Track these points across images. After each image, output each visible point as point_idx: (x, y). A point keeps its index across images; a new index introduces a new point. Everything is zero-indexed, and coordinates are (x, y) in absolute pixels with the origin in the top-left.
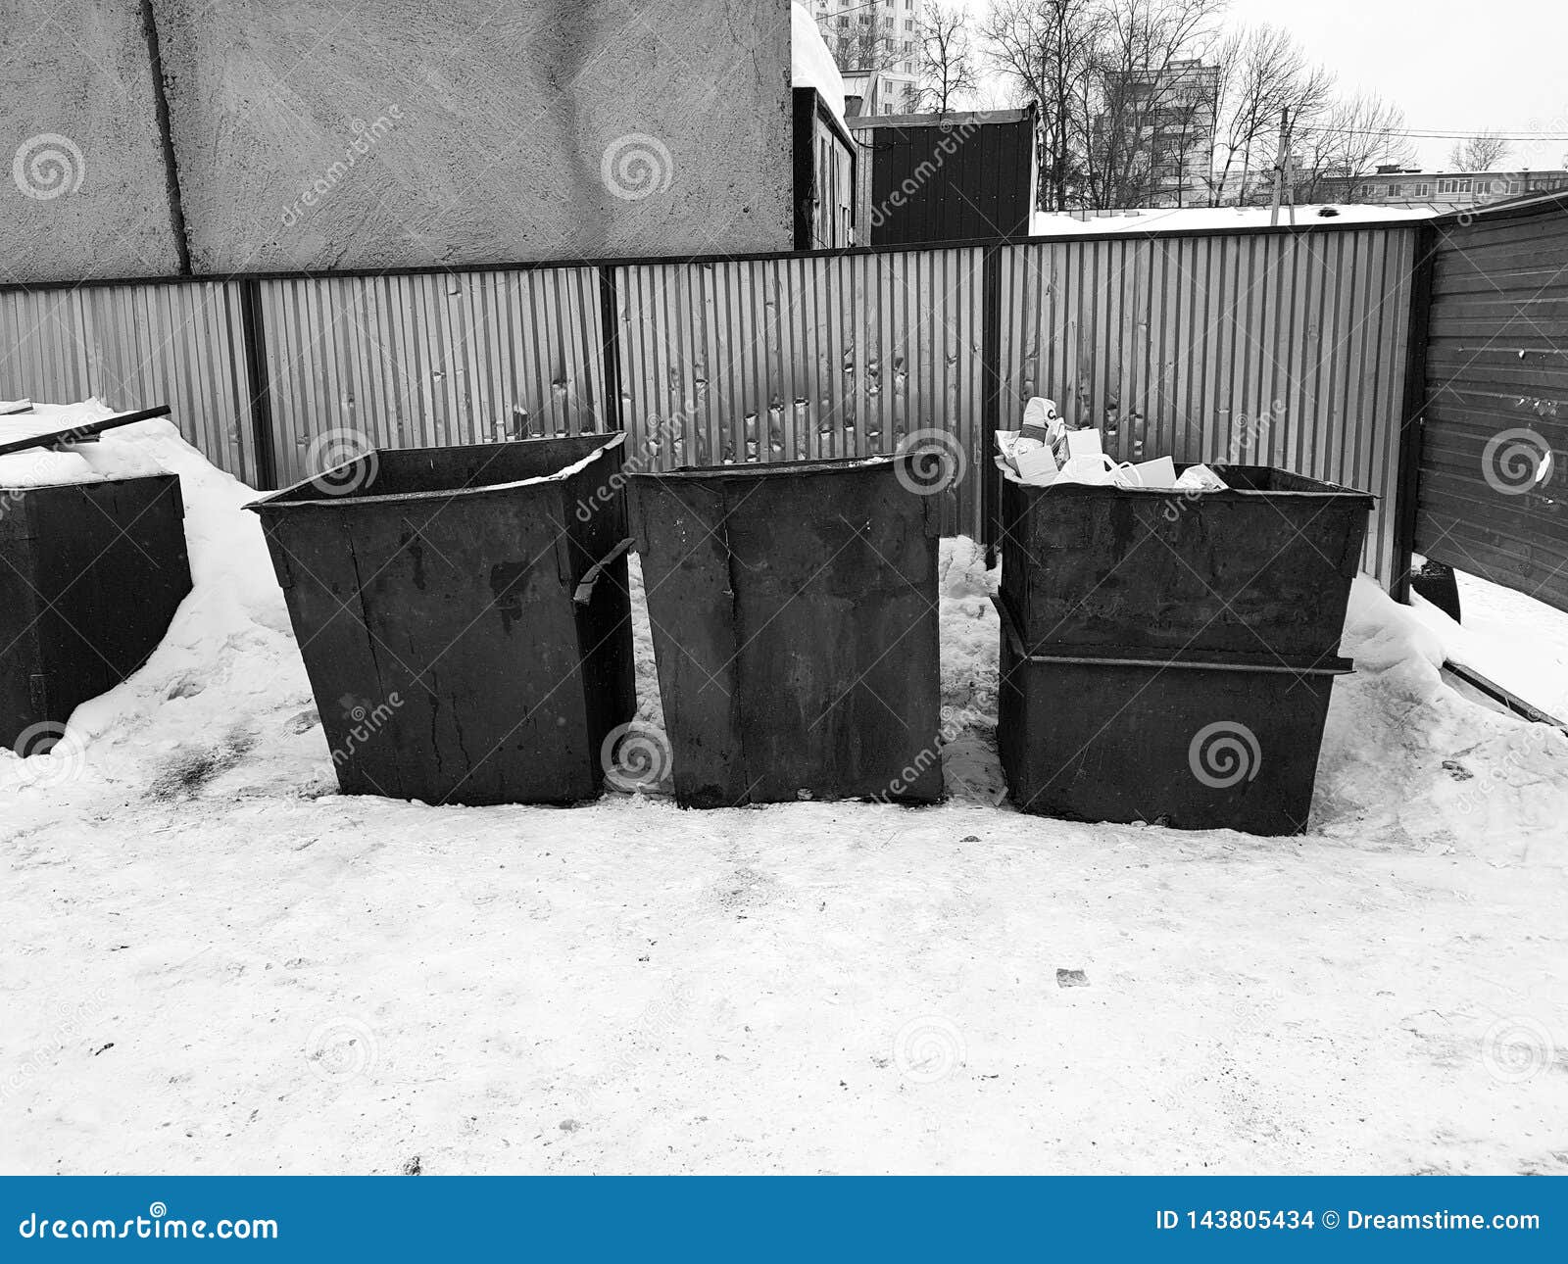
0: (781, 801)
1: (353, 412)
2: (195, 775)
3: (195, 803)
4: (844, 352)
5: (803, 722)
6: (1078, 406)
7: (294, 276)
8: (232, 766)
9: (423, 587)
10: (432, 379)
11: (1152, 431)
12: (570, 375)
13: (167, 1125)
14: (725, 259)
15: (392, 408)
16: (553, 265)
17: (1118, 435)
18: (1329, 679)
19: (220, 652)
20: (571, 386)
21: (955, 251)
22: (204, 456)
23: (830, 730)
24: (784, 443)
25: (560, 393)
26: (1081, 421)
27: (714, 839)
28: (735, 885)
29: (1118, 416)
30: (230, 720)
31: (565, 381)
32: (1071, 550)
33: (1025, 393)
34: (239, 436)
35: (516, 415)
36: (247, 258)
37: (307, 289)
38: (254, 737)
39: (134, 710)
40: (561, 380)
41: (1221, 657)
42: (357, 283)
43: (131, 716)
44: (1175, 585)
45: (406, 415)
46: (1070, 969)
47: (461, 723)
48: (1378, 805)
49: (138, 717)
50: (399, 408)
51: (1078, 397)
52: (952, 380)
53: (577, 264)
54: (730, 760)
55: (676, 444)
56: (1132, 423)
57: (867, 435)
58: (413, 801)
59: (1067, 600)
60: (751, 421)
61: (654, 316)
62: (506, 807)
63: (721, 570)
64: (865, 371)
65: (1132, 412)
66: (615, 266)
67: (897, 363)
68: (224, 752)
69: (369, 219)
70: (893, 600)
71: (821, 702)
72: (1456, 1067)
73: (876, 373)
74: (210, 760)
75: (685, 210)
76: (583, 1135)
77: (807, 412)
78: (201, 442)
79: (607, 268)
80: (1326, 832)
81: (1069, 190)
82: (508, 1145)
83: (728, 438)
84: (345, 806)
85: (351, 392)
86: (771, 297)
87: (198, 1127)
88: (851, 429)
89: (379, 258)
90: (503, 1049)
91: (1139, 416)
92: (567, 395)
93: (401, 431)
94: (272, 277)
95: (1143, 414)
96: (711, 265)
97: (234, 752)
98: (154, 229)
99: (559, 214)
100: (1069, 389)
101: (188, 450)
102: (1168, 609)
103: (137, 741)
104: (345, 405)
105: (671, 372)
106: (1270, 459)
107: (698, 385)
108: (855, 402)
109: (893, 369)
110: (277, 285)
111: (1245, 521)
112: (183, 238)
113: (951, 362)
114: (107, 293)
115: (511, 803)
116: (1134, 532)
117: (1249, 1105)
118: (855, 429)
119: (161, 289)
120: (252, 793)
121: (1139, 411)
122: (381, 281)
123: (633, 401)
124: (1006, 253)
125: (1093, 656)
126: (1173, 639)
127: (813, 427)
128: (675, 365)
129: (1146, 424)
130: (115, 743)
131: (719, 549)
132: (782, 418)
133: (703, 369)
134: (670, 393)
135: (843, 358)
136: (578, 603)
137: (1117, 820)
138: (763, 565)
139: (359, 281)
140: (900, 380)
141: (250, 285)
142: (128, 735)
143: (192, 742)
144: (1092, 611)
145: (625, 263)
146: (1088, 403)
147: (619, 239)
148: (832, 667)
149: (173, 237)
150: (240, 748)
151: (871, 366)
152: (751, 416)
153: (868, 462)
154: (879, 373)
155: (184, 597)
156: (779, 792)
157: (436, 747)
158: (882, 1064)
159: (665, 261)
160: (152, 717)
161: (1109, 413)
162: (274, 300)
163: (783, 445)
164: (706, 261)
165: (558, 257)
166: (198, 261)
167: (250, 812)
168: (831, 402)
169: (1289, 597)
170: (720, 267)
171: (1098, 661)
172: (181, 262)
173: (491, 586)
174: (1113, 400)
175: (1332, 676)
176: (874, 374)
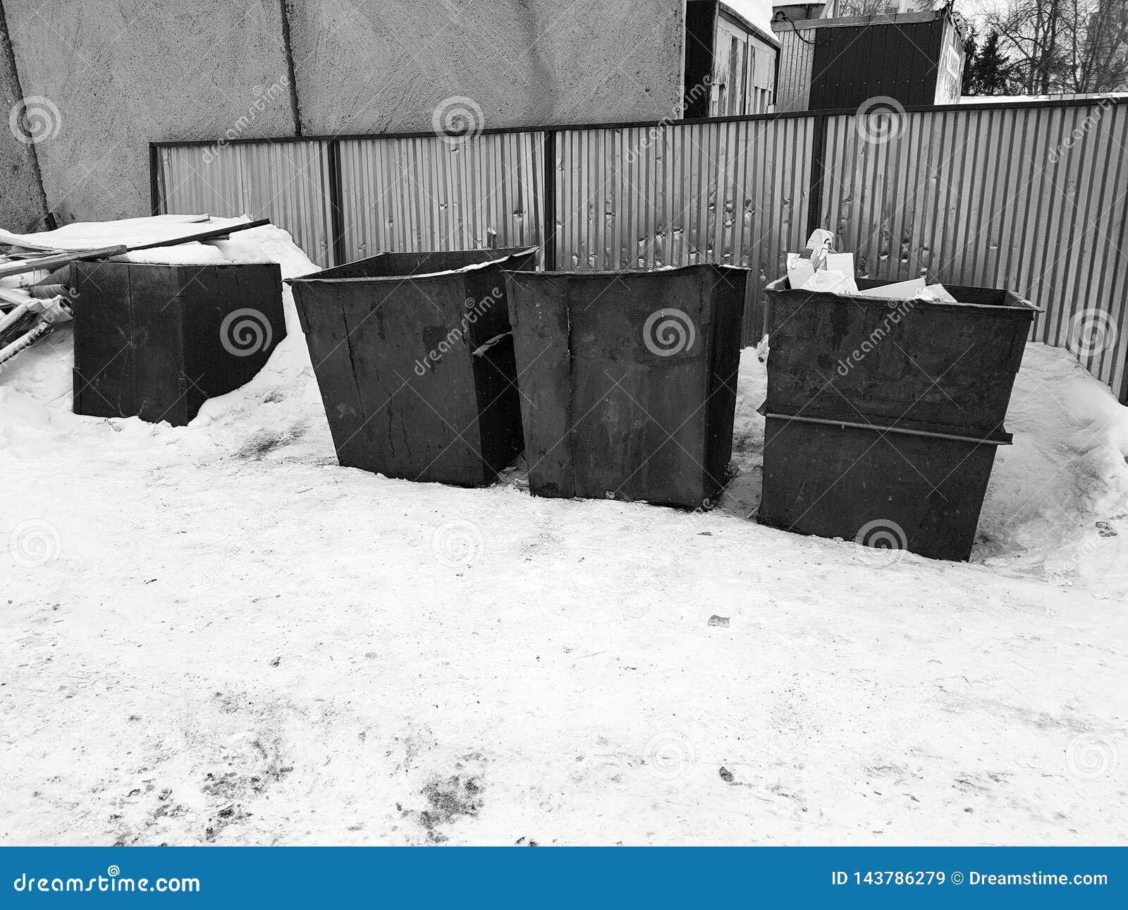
0: (595, 498)
1: (392, 229)
2: (266, 447)
3: (258, 462)
4: (709, 194)
5: (611, 447)
6: (880, 239)
7: (360, 138)
8: (289, 444)
9: (383, 338)
10: (439, 208)
11: (936, 261)
12: (525, 208)
13: (163, 622)
14: (630, 126)
15: (415, 227)
16: (516, 130)
17: (909, 263)
18: (994, 448)
19: (298, 377)
20: (526, 216)
21: (793, 120)
22: (306, 255)
23: (629, 452)
24: (664, 260)
25: (518, 220)
26: (882, 251)
27: (541, 515)
28: (535, 541)
29: (910, 249)
30: (296, 418)
31: (522, 212)
32: (800, 338)
33: (841, 228)
34: (326, 242)
35: (489, 235)
36: (333, 125)
37: (367, 146)
38: (306, 429)
39: (240, 406)
40: (519, 211)
41: (908, 425)
42: (396, 143)
43: (238, 409)
44: (877, 369)
45: (423, 232)
46: (721, 616)
47: (406, 428)
48: (1038, 549)
49: (243, 410)
50: (419, 228)
51: (881, 232)
52: (786, 217)
53: (532, 130)
54: (563, 467)
55: (591, 258)
56: (920, 254)
57: (722, 256)
58: (379, 474)
59: (795, 375)
60: (642, 244)
61: (580, 167)
62: (432, 484)
63: (563, 338)
64: (724, 209)
65: (921, 245)
66: (557, 131)
67: (746, 203)
68: (287, 436)
69: (405, 99)
70: (676, 367)
71: (624, 434)
72: (956, 713)
73: (731, 211)
74: (277, 439)
75: (606, 91)
76: (377, 662)
77: (681, 238)
78: (304, 245)
79: (551, 133)
80: (986, 563)
81: (1052, 77)
82: (332, 660)
83: (626, 255)
84: (336, 472)
85: (391, 216)
86: (660, 154)
87: (177, 626)
88: (710, 251)
89: (411, 126)
90: (357, 611)
91: (926, 249)
92: (523, 222)
93: (419, 243)
94: (347, 138)
95: (929, 248)
96: (620, 130)
97: (292, 437)
98: (281, 106)
99: (523, 94)
100: (875, 226)
101: (296, 250)
102: (871, 386)
103: (239, 424)
104: (387, 224)
105: (589, 206)
106: (1006, 284)
107: (607, 216)
108: (714, 231)
109: (744, 208)
110: (350, 143)
111: (933, 324)
112: (297, 112)
113: (786, 203)
114: (254, 147)
115: (435, 482)
116: (848, 328)
117: (792, 711)
118: (714, 252)
119: (284, 145)
120: (292, 460)
121: (926, 245)
122: (410, 141)
123: (564, 227)
124: (831, 121)
125: (813, 417)
126: (874, 409)
127: (685, 249)
128: (593, 202)
129: (932, 255)
130: (226, 424)
131: (563, 325)
132: (664, 241)
133: (611, 205)
134: (588, 222)
135: (708, 199)
136: (476, 357)
137: (824, 535)
138: (592, 337)
139: (397, 142)
140: (748, 216)
141: (334, 143)
142: (235, 421)
143: (270, 428)
144: (814, 384)
145: (563, 129)
146: (888, 237)
147: (562, 112)
148: (632, 411)
149: (292, 112)
150: (296, 434)
151: (728, 205)
152: (643, 239)
153: (662, 269)
154: (734, 211)
155: (280, 341)
156: (593, 492)
157: (391, 442)
158: (568, 651)
159: (589, 127)
160: (252, 412)
161: (904, 245)
162: (348, 152)
163: (663, 262)
164: (615, 127)
165: (521, 125)
166: (305, 127)
167: (284, 470)
168: (698, 231)
169: (964, 383)
170: (626, 132)
171: (815, 420)
172: (296, 128)
173: (424, 341)
174: (907, 235)
175: (996, 446)
176: (730, 211)
